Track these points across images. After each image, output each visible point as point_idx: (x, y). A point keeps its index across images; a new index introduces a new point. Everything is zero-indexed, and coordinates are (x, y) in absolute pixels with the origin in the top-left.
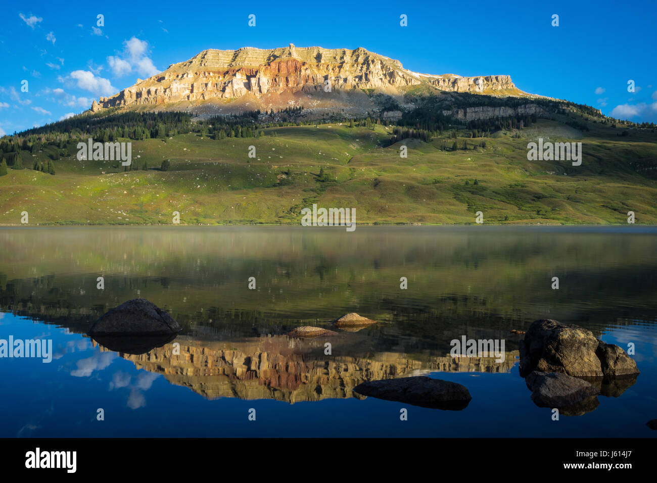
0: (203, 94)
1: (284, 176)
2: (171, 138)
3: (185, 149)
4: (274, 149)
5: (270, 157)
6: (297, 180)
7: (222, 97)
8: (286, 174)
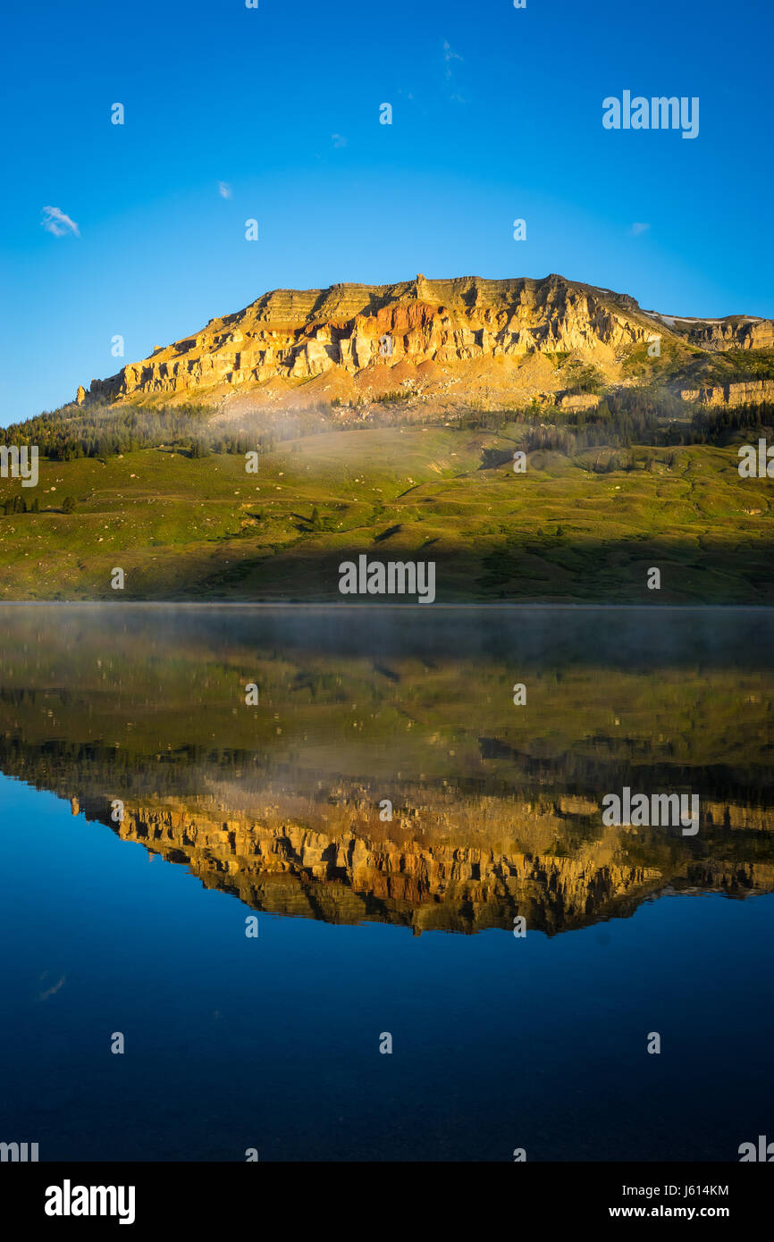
0: (254, 372)
1: (253, 522)
2: (121, 456)
3: (133, 476)
4: (281, 474)
5: (258, 489)
6: (270, 529)
7: (288, 375)
8: (258, 517)
